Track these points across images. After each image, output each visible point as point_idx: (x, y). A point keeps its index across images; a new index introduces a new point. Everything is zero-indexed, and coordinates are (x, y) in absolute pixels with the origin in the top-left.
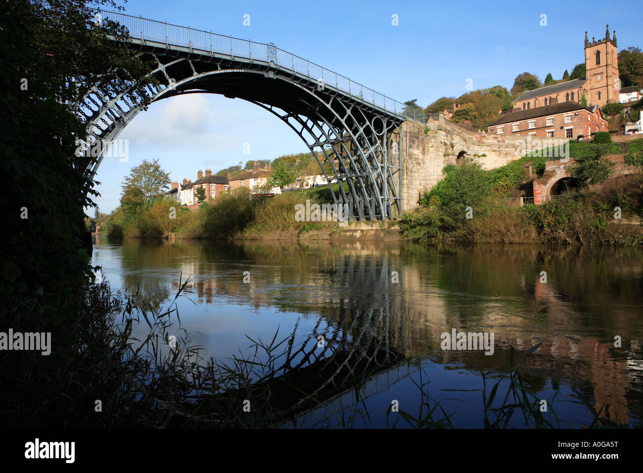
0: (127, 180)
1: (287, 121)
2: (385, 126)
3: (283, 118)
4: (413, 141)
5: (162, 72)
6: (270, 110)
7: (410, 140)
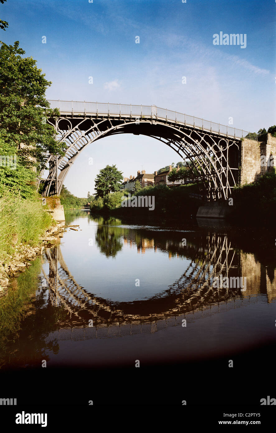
0: (98, 177)
1: (170, 145)
2: (228, 145)
3: (167, 144)
4: (247, 152)
5: (96, 128)
6: (160, 140)
7: (245, 152)
